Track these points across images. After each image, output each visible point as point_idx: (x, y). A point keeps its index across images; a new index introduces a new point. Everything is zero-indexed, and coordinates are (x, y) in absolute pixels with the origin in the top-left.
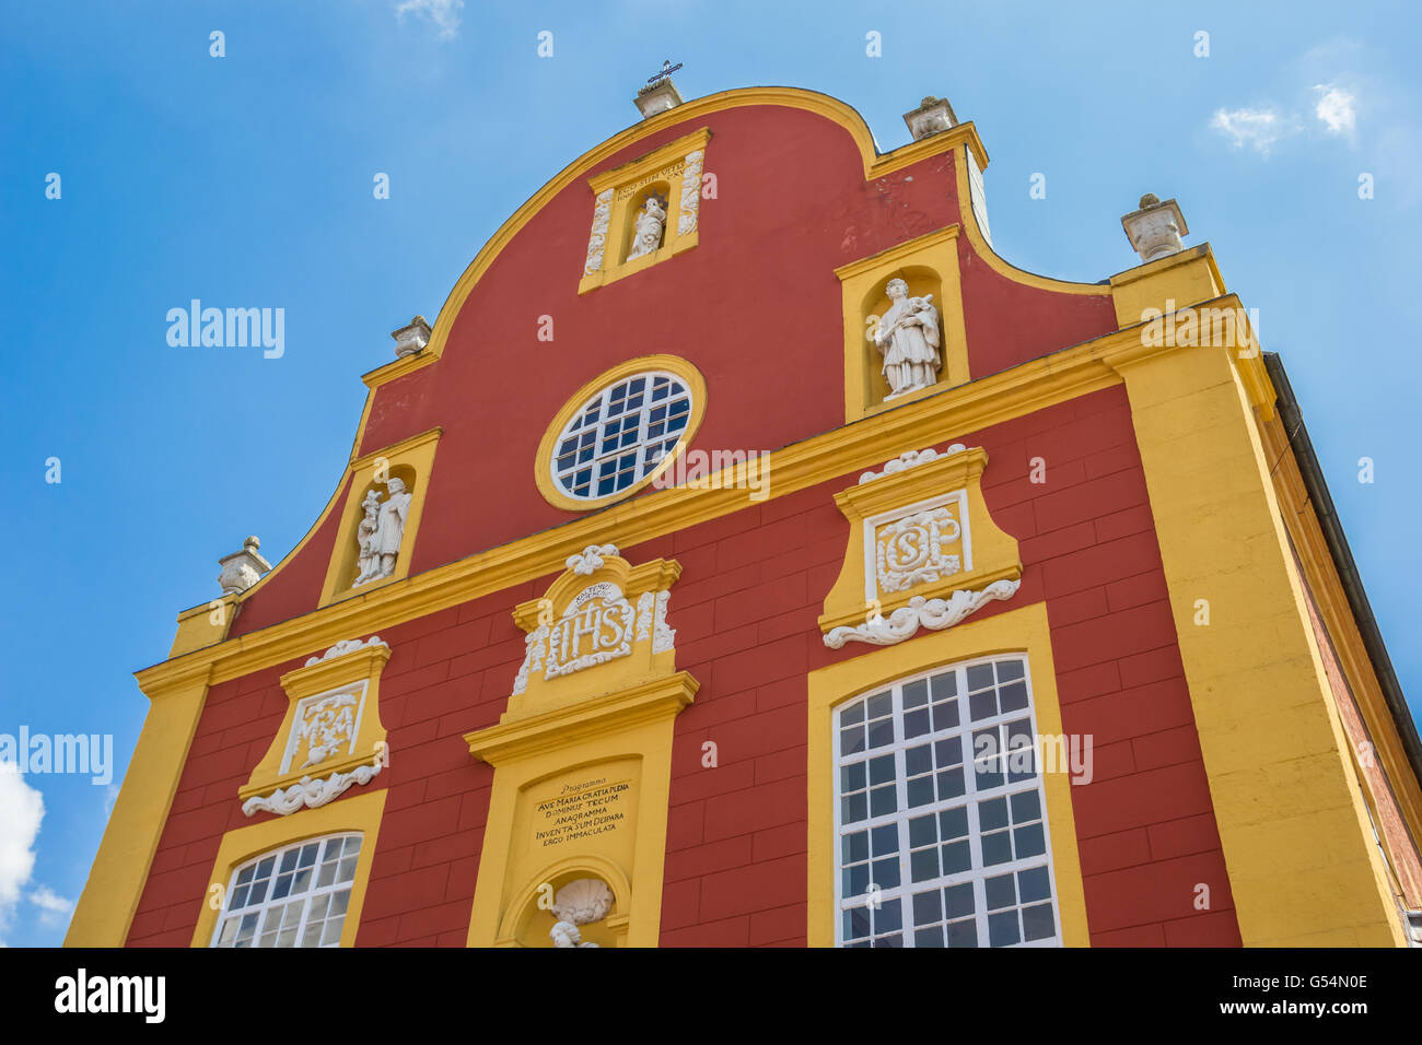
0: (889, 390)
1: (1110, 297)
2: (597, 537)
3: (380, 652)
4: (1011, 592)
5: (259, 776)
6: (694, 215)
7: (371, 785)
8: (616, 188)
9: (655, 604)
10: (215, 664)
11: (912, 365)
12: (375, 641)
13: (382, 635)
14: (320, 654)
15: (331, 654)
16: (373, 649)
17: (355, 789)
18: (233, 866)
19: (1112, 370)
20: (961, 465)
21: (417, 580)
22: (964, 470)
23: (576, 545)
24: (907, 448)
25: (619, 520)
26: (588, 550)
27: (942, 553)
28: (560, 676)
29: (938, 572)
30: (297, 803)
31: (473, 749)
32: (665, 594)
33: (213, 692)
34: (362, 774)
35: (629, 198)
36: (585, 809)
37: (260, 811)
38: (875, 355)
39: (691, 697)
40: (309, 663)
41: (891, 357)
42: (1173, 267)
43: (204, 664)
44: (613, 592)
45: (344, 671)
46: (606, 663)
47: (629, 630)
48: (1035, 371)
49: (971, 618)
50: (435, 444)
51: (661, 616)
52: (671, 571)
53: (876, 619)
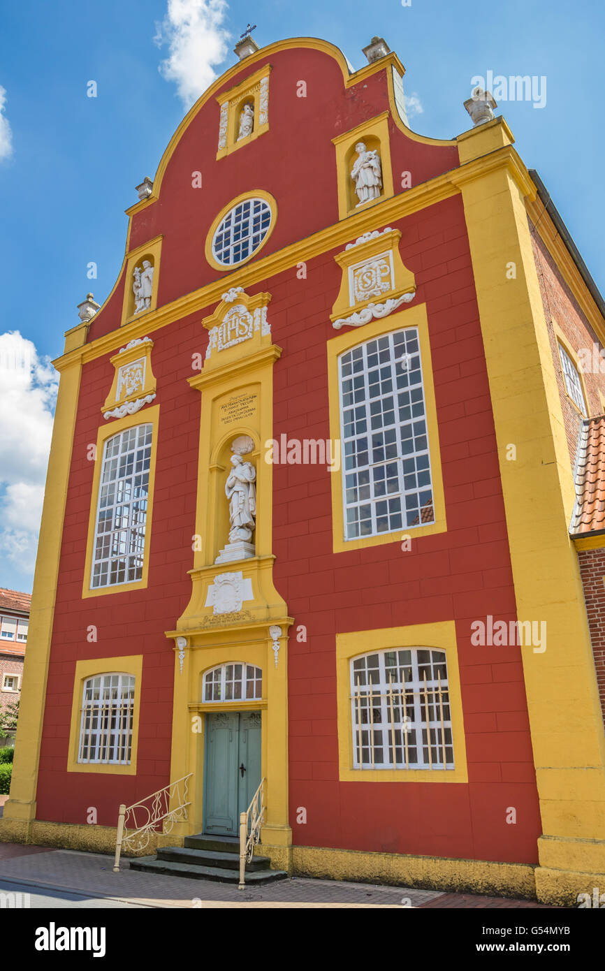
0: (358, 201)
1: (457, 146)
2: (234, 284)
3: (148, 344)
4: (411, 298)
5: (108, 402)
6: (266, 114)
7: (153, 403)
8: (230, 101)
9: (261, 313)
10: (82, 355)
11: (368, 188)
12: (146, 339)
13: (149, 336)
14: (125, 347)
15: (129, 347)
16: (146, 343)
17: (147, 405)
18: (104, 440)
19: (456, 187)
20: (389, 239)
21: (159, 310)
22: (390, 241)
23: (225, 289)
24: (364, 232)
25: (243, 275)
26: (230, 290)
27: (382, 282)
28: (224, 349)
29: (381, 290)
30: (125, 413)
31: (191, 385)
32: (265, 308)
33: (84, 367)
34: (149, 399)
35: (235, 107)
36: (240, 407)
37: (111, 417)
38: (352, 183)
39: (279, 355)
40: (121, 352)
41: (359, 184)
42: (485, 130)
43: (78, 356)
44: (243, 309)
45: (135, 354)
46: (242, 342)
47: (251, 327)
49: (394, 312)
50: (160, 243)
51: (264, 319)
52: (266, 298)
53: (355, 314)
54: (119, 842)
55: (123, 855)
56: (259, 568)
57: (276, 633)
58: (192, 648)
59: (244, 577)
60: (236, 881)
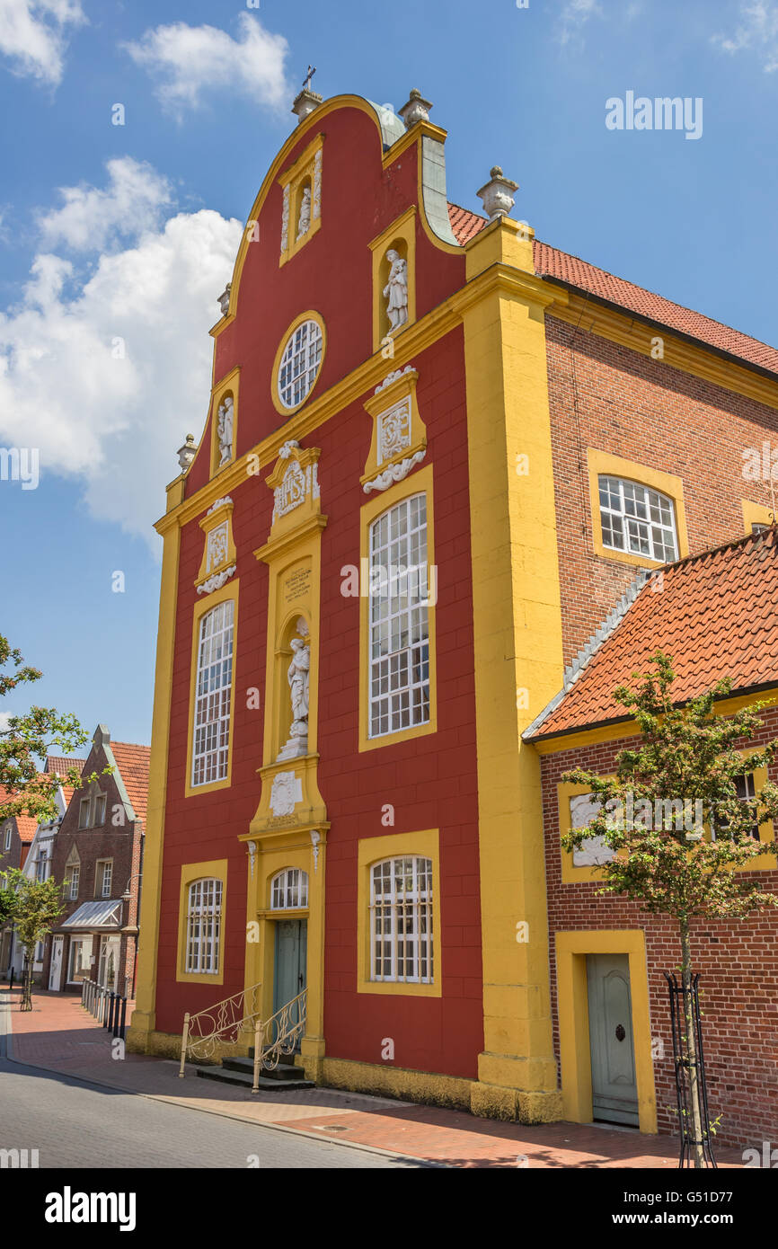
0: (390, 328)
1: (465, 256)
2: (288, 437)
4: (422, 457)
6: (319, 204)
7: (234, 575)
8: (291, 182)
9: (313, 470)
10: (178, 517)
11: (398, 310)
14: (211, 507)
15: (215, 507)
19: (458, 315)
20: (404, 383)
22: (407, 385)
23: (280, 443)
24: (388, 372)
25: (295, 425)
26: (285, 444)
27: (402, 435)
28: (283, 516)
29: (401, 446)
31: (258, 559)
32: (316, 465)
33: (182, 529)
35: (296, 191)
36: (299, 583)
39: (325, 524)
41: (392, 303)
42: (488, 235)
43: (173, 518)
44: (297, 467)
46: (298, 507)
47: (303, 489)
48: (427, 321)
49: (410, 473)
50: (237, 377)
51: (315, 478)
52: (314, 454)
53: (379, 476)
54: (184, 1049)
55: (187, 1061)
56: (307, 768)
57: (316, 838)
58: (260, 853)
59: (296, 777)
60: (250, 1085)
